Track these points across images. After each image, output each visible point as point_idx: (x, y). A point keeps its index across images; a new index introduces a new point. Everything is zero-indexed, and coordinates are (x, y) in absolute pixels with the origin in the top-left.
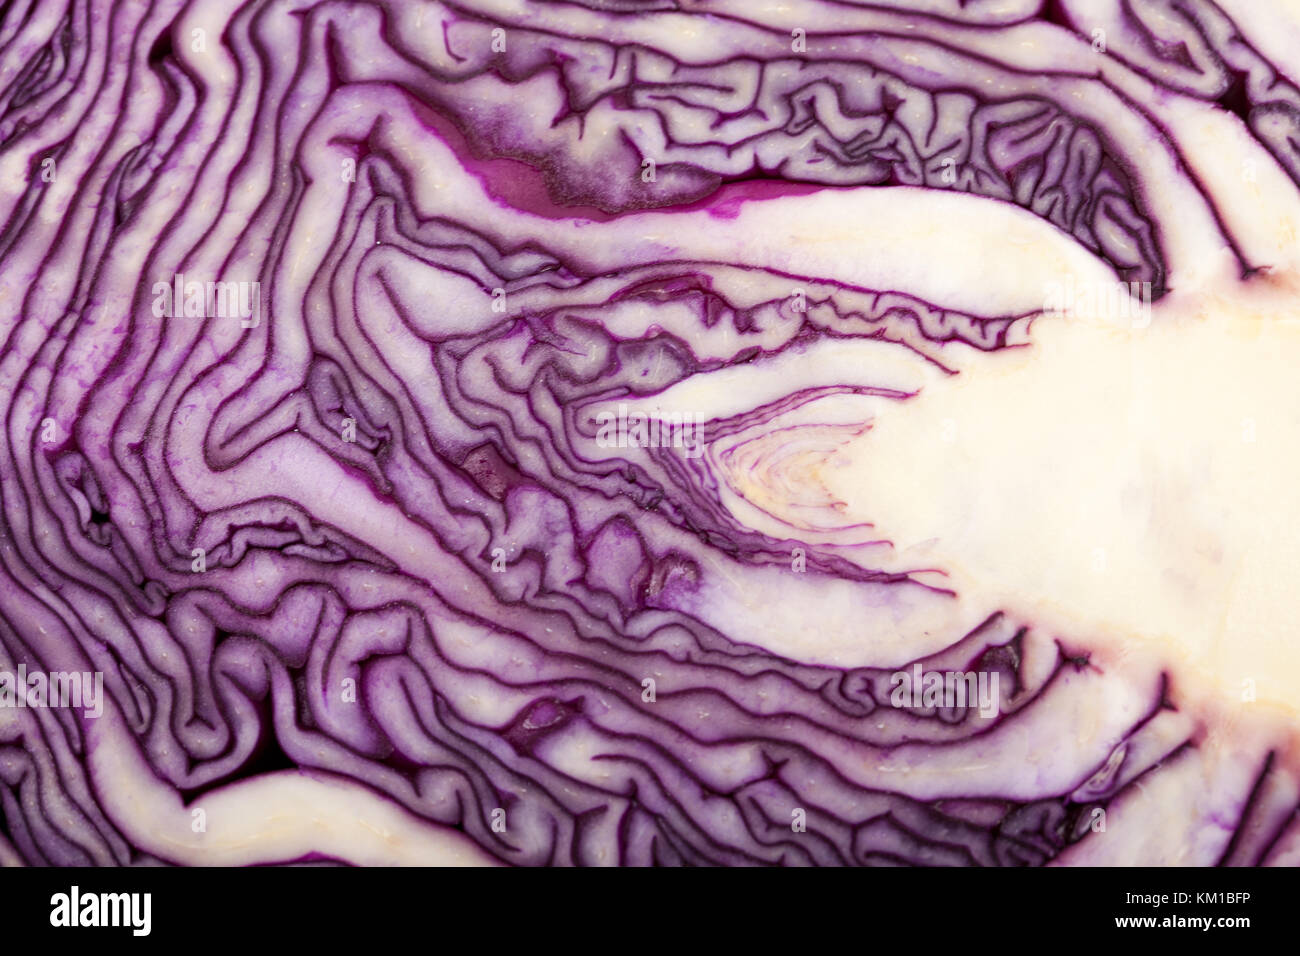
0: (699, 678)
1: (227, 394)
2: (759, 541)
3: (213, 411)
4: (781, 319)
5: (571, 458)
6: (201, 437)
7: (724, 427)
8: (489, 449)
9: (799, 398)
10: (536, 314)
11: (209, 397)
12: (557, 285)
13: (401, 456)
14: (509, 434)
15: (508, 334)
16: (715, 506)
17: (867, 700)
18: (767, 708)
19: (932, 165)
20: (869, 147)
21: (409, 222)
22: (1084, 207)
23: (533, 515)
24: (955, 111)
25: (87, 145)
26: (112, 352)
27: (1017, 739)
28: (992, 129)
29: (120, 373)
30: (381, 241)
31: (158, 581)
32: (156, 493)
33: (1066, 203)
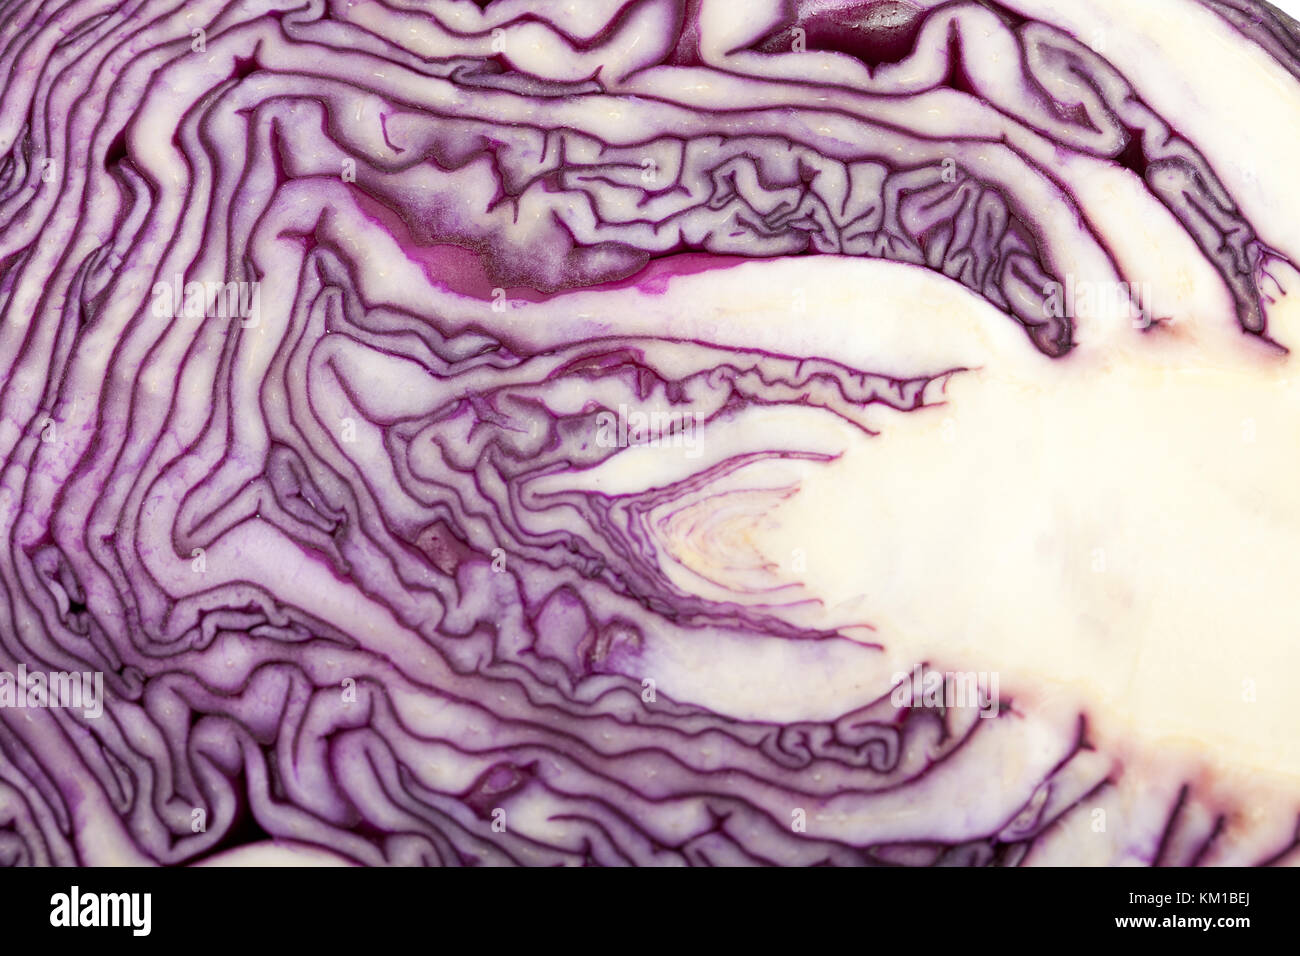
0: (645, 738)
1: (192, 484)
2: (697, 605)
3: (179, 500)
4: (710, 389)
5: (518, 532)
6: (169, 527)
7: (660, 496)
8: (441, 526)
9: (729, 464)
10: (480, 394)
11: (175, 487)
12: (498, 366)
13: (357, 537)
14: (458, 511)
15: (454, 415)
16: (655, 573)
17: (804, 753)
18: (711, 764)
19: (848, 233)
20: (788, 218)
21: (356, 310)
22: (993, 268)
23: (484, 590)
24: (869, 178)
25: (50, 248)
26: (82, 448)
27: (945, 782)
28: (903, 195)
29: (90, 468)
30: (330, 330)
31: (134, 666)
32: (129, 582)
33: (975, 265)
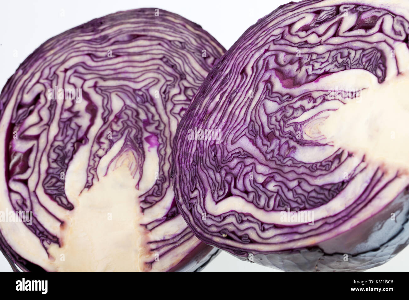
1: (237, 130)
3: (234, 134)
5: (283, 132)
6: (232, 139)
7: (306, 121)
8: (272, 133)
9: (319, 113)
10: (284, 106)
11: (234, 131)
12: (288, 101)
13: (258, 137)
14: (275, 129)
15: (279, 111)
17: (315, 168)
18: (300, 172)
19: (352, 65)
21: (270, 94)
23: (275, 142)
24: (359, 53)
25: (229, 90)
27: (338, 172)
28: (364, 55)
30: (265, 98)
31: (220, 166)
32: (223, 150)
